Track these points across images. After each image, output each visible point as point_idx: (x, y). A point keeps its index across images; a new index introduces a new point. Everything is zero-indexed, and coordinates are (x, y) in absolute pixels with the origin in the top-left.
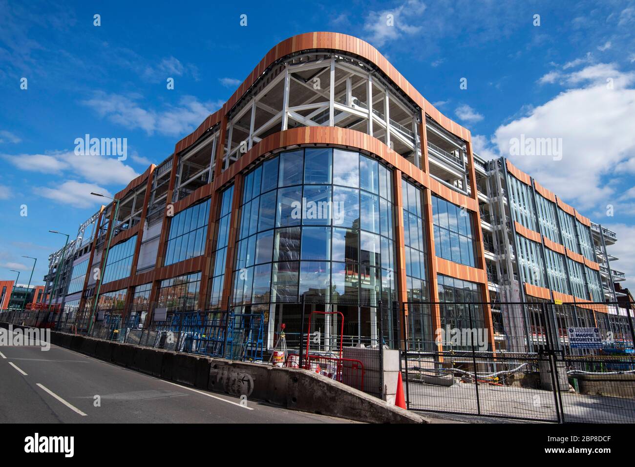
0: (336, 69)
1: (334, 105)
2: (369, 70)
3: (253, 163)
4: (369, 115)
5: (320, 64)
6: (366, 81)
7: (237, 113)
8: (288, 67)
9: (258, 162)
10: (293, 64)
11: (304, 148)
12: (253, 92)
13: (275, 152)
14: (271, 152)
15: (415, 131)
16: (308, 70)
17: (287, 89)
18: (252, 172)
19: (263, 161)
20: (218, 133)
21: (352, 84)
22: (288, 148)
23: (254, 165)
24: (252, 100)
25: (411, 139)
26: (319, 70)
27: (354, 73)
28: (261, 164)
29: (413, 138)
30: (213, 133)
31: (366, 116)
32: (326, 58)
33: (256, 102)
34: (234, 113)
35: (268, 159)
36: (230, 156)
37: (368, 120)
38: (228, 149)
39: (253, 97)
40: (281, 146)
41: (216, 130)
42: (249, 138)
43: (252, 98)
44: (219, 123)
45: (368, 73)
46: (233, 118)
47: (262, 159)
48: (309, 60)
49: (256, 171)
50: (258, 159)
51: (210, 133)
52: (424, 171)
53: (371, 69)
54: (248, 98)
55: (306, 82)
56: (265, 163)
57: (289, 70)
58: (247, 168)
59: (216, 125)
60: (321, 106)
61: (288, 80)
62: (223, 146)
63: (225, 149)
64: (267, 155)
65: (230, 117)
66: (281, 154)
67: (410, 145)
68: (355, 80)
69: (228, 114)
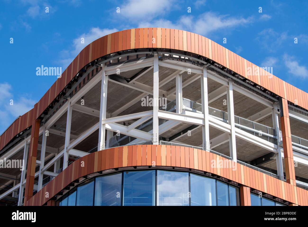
0: (160, 68)
1: (157, 114)
2: (202, 65)
3: (67, 188)
4: (204, 120)
5: (140, 64)
6: (200, 77)
7: (51, 116)
8: (105, 68)
9: (71, 188)
10: (110, 65)
11: (122, 172)
12: (68, 94)
13: (90, 177)
14: (85, 177)
15: (276, 125)
16: (128, 71)
17: (104, 95)
18: (65, 197)
19: (77, 186)
20: (28, 139)
21: (183, 82)
22: (104, 172)
23: (68, 191)
24: (67, 102)
25: (270, 138)
26: (140, 70)
27: (183, 70)
28: (75, 189)
29: (272, 136)
30: (23, 139)
31: (200, 122)
32: (148, 56)
33: (72, 105)
34: (47, 116)
35: (83, 184)
36: (44, 171)
37: (204, 126)
38: (41, 162)
39: (69, 98)
40: (96, 170)
41: (28, 135)
42: (64, 151)
43: (67, 100)
44: (30, 127)
45: (202, 68)
46: (46, 120)
47: (76, 184)
48: (129, 60)
49: (70, 197)
50: (72, 184)
51: (20, 138)
52: (288, 181)
53: (205, 63)
54: (62, 100)
55: (128, 82)
56: (79, 189)
57: (105, 71)
58: (60, 193)
59: (26, 130)
60: (143, 116)
61: (105, 83)
62: (34, 158)
63: (38, 162)
64: (81, 180)
65: (43, 120)
66: (97, 179)
67: (269, 146)
68: (185, 77)
69: (40, 118)
